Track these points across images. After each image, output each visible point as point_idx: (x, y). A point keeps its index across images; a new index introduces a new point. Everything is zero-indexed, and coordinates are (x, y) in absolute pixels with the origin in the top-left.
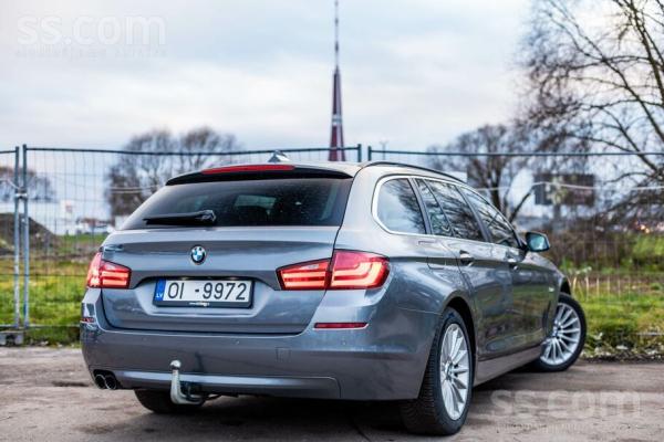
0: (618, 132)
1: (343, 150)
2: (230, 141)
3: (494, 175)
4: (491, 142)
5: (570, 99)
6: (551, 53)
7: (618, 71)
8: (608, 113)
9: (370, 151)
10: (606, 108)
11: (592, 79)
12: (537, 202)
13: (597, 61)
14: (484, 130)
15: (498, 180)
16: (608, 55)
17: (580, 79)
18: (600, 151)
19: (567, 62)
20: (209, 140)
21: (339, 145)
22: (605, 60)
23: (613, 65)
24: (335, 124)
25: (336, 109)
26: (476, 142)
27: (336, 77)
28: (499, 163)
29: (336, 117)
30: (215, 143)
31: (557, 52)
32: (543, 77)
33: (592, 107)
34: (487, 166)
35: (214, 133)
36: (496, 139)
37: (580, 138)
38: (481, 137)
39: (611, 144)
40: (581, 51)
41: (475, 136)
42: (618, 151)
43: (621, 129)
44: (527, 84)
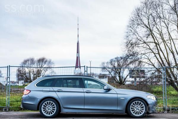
4: (118, 61)
5: (136, 52)
6: (131, 40)
7: (148, 45)
8: (146, 55)
9: (87, 67)
12: (130, 77)
13: (143, 43)
15: (120, 71)
17: (138, 47)
22: (145, 42)
24: (77, 56)
25: (78, 52)
26: (114, 61)
27: (78, 44)
29: (78, 54)
30: (46, 61)
33: (142, 54)
35: (46, 59)
36: (120, 60)
38: (116, 60)
39: (146, 63)
40: (139, 40)
43: (149, 59)
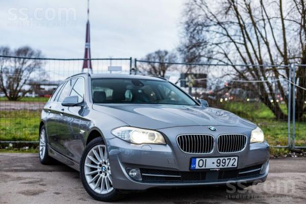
0: (224, 56)
1: (90, 60)
2: (39, 53)
3: (162, 73)
4: (160, 58)
5: (203, 40)
6: (195, 18)
7: (224, 29)
8: (220, 47)
9: (136, 60)
10: (219, 45)
11: (214, 31)
12: (181, 86)
13: (216, 23)
14: (158, 53)
16: (221, 21)
17: (208, 31)
18: (216, 63)
19: (203, 23)
20: (29, 52)
21: (88, 58)
22: (219, 23)
23: (223, 26)
24: (87, 47)
25: (88, 40)
26: (154, 58)
27: (88, 25)
28: (164, 68)
29: (87, 44)
30: (32, 54)
31: (198, 18)
32: (191, 30)
33: (213, 44)
34: (159, 69)
35: (31, 49)
36: (163, 57)
37: (207, 57)
38: (157, 55)
39: (220, 61)
40: (209, 18)
41: (154, 55)
42: (223, 64)
43: (225, 54)
44: (184, 32)
